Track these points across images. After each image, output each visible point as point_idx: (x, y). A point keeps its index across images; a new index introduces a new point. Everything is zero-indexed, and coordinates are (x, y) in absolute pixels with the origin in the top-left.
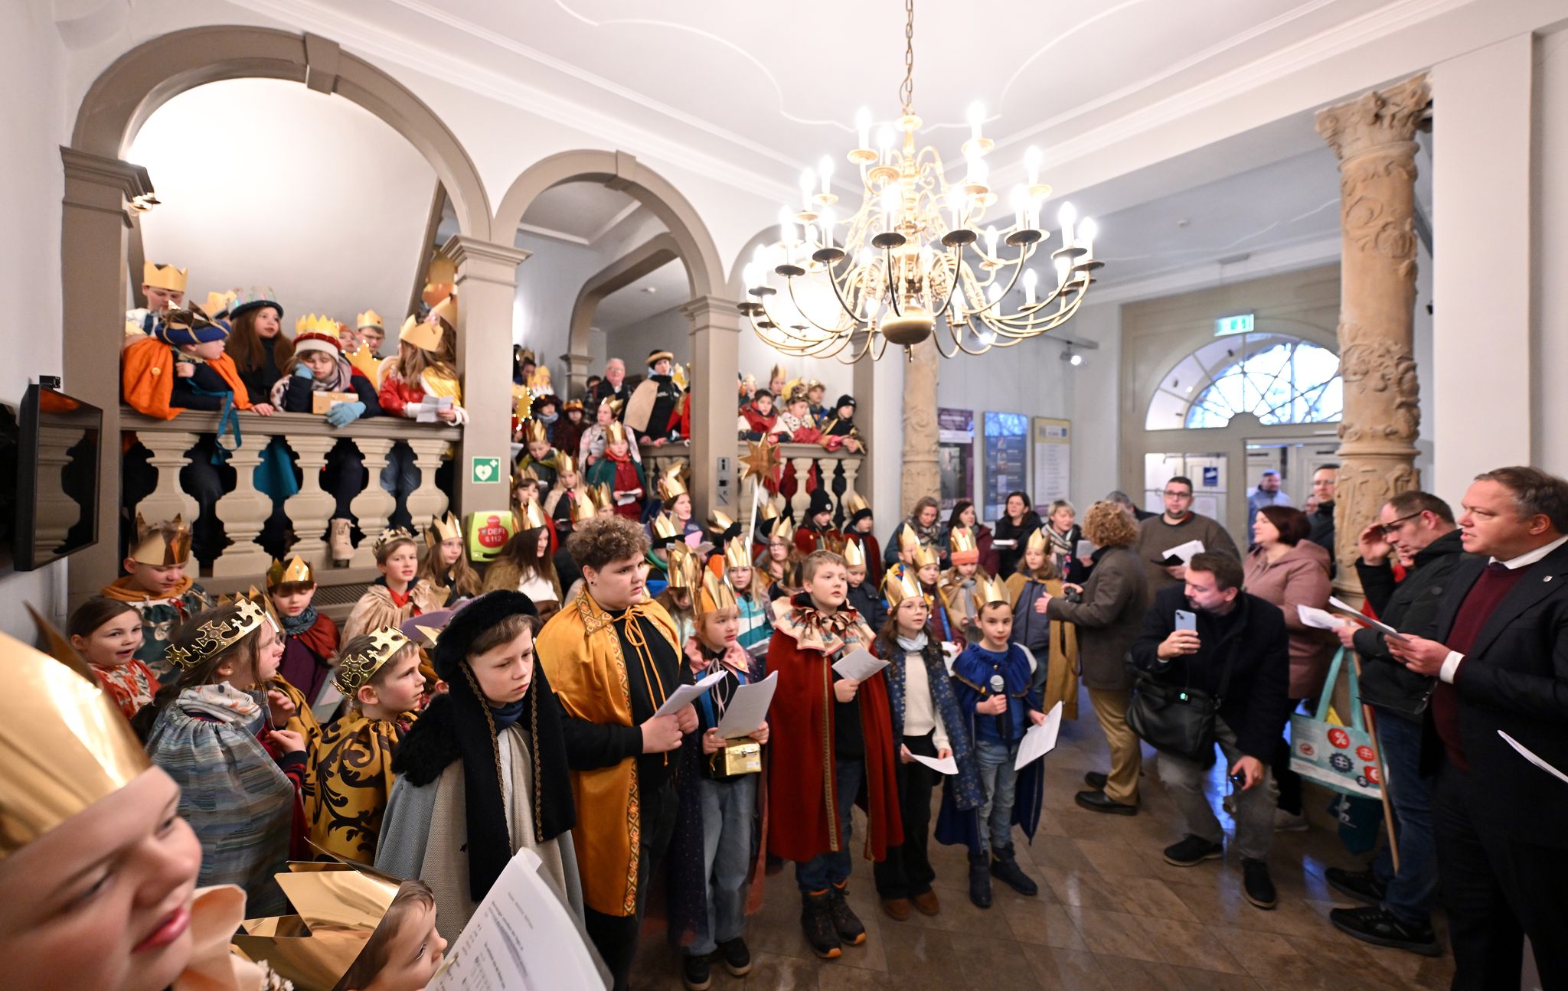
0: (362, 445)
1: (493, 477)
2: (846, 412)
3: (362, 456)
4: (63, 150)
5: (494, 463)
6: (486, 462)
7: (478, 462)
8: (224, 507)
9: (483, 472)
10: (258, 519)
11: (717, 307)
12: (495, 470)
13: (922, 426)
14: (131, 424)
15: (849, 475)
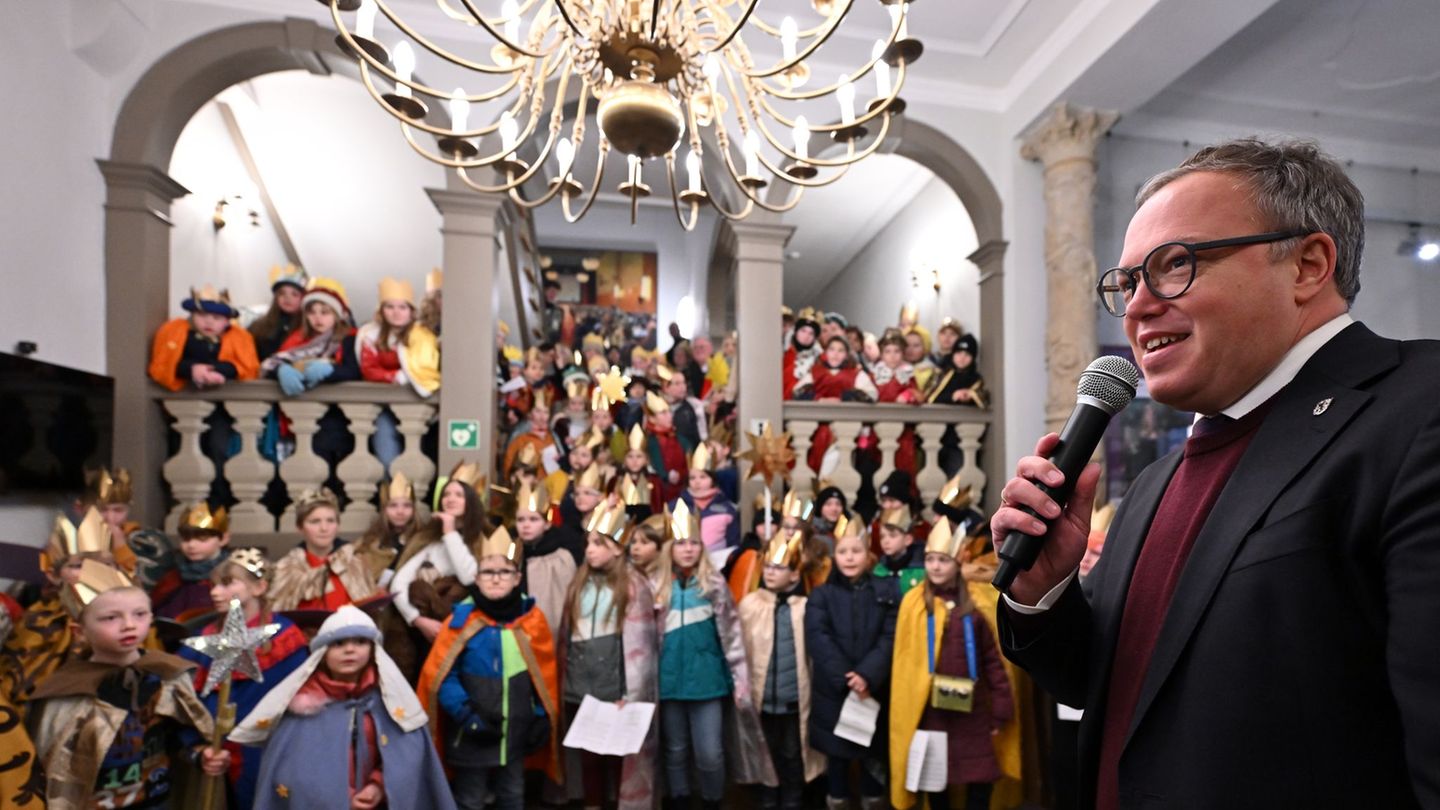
0: (349, 411)
1: (472, 442)
2: (961, 360)
3: (348, 422)
4: (101, 163)
5: (472, 428)
6: (464, 427)
7: (455, 427)
8: (231, 469)
9: (461, 437)
10: (260, 480)
11: (746, 234)
12: (473, 435)
13: (1067, 368)
14: (158, 394)
15: (968, 444)
